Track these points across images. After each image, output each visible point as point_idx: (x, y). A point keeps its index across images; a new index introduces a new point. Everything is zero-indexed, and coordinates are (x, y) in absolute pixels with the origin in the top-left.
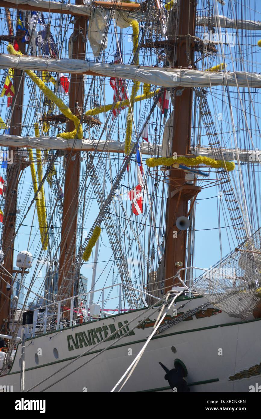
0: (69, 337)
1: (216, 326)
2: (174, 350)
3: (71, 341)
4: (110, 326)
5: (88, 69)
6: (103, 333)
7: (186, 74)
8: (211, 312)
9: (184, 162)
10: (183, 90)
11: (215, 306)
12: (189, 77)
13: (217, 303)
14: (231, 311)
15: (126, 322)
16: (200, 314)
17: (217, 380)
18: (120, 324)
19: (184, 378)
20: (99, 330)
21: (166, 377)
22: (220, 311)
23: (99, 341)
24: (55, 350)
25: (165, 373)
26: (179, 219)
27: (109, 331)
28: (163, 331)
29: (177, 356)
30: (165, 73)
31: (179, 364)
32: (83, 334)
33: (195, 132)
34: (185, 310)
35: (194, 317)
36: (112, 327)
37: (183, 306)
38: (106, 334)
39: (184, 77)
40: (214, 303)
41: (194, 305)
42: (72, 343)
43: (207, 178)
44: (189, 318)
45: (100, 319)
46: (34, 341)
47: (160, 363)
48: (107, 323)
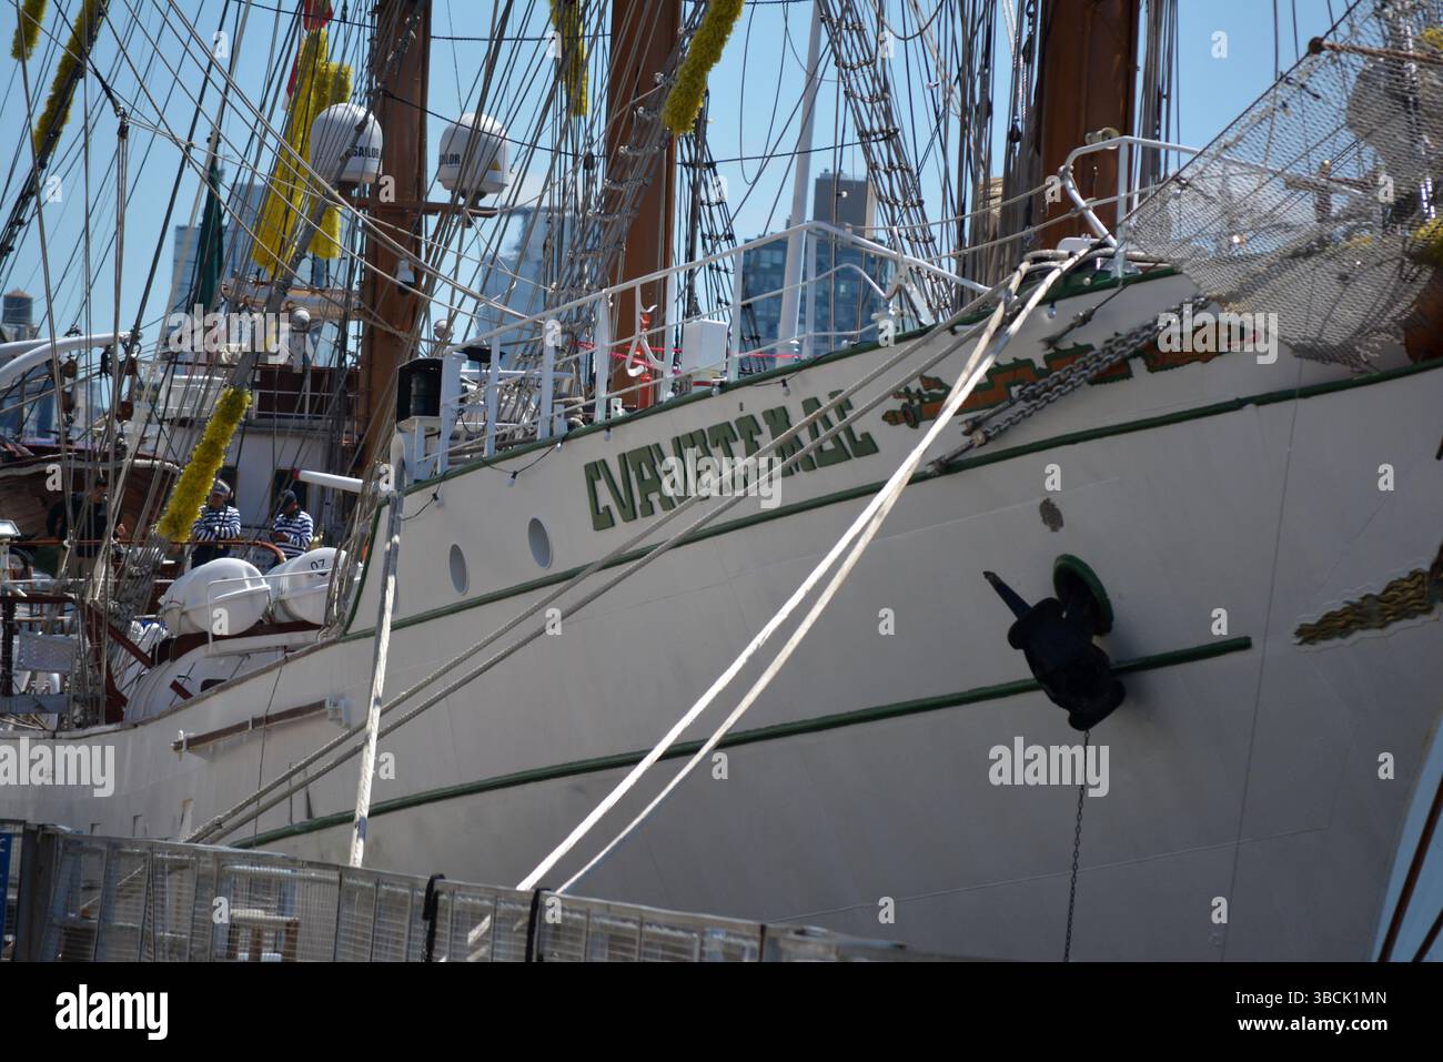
0: (595, 471)
1: (1237, 405)
2: (1051, 515)
3: (602, 486)
4: (770, 415)
6: (739, 449)
13: (1235, 296)
14: (1304, 331)
17: (1246, 644)
19: (1096, 640)
20: (723, 435)
21: (1015, 636)
24: (536, 527)
25: (1011, 619)
27: (765, 440)
28: (1002, 432)
29: (1066, 543)
31: (1073, 579)
32: (651, 453)
34: (1095, 336)
35: (1137, 366)
36: (779, 419)
37: (1086, 319)
42: (605, 498)
44: (1117, 372)
45: (724, 387)
46: (447, 489)
47: (987, 574)
48: (758, 400)
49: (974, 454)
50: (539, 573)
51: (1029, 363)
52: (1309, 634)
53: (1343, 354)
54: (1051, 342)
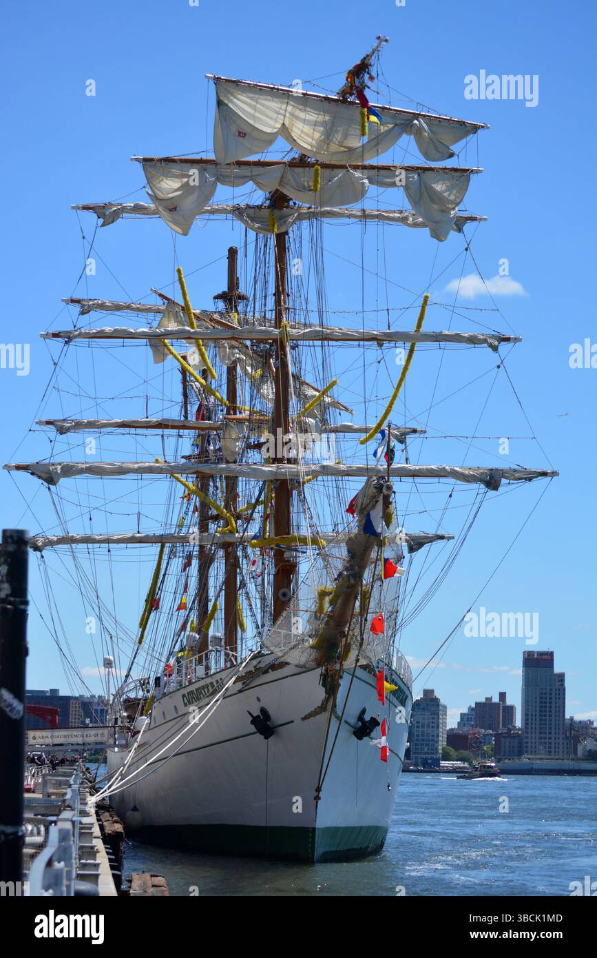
0: (184, 696)
1: (287, 677)
2: (259, 699)
3: (185, 698)
4: (210, 683)
5: (196, 470)
6: (206, 690)
7: (281, 468)
8: (283, 665)
9: (279, 542)
10: (279, 482)
11: (282, 660)
12: (283, 470)
13: (283, 656)
14: (296, 662)
15: (221, 679)
16: (273, 667)
17: (293, 722)
18: (217, 682)
19: (268, 723)
20: (203, 688)
21: (252, 722)
22: (287, 664)
23: (204, 696)
24: (175, 707)
25: (251, 719)
26: (282, 591)
27: (210, 688)
28: (248, 684)
29: (262, 704)
30: (264, 468)
31: (263, 711)
32: (192, 691)
33: (294, 516)
34: (262, 665)
35: (270, 670)
36: (212, 684)
37: (259, 662)
38: (208, 690)
39: (279, 471)
40: (281, 657)
41: (267, 661)
42: (186, 701)
43: (305, 554)
44: (266, 672)
45: (202, 679)
46: (162, 701)
47: (248, 711)
48: (208, 681)
49: (244, 689)
50: (177, 716)
51: (252, 671)
52: (303, 719)
53: (304, 666)
54: (255, 667)
